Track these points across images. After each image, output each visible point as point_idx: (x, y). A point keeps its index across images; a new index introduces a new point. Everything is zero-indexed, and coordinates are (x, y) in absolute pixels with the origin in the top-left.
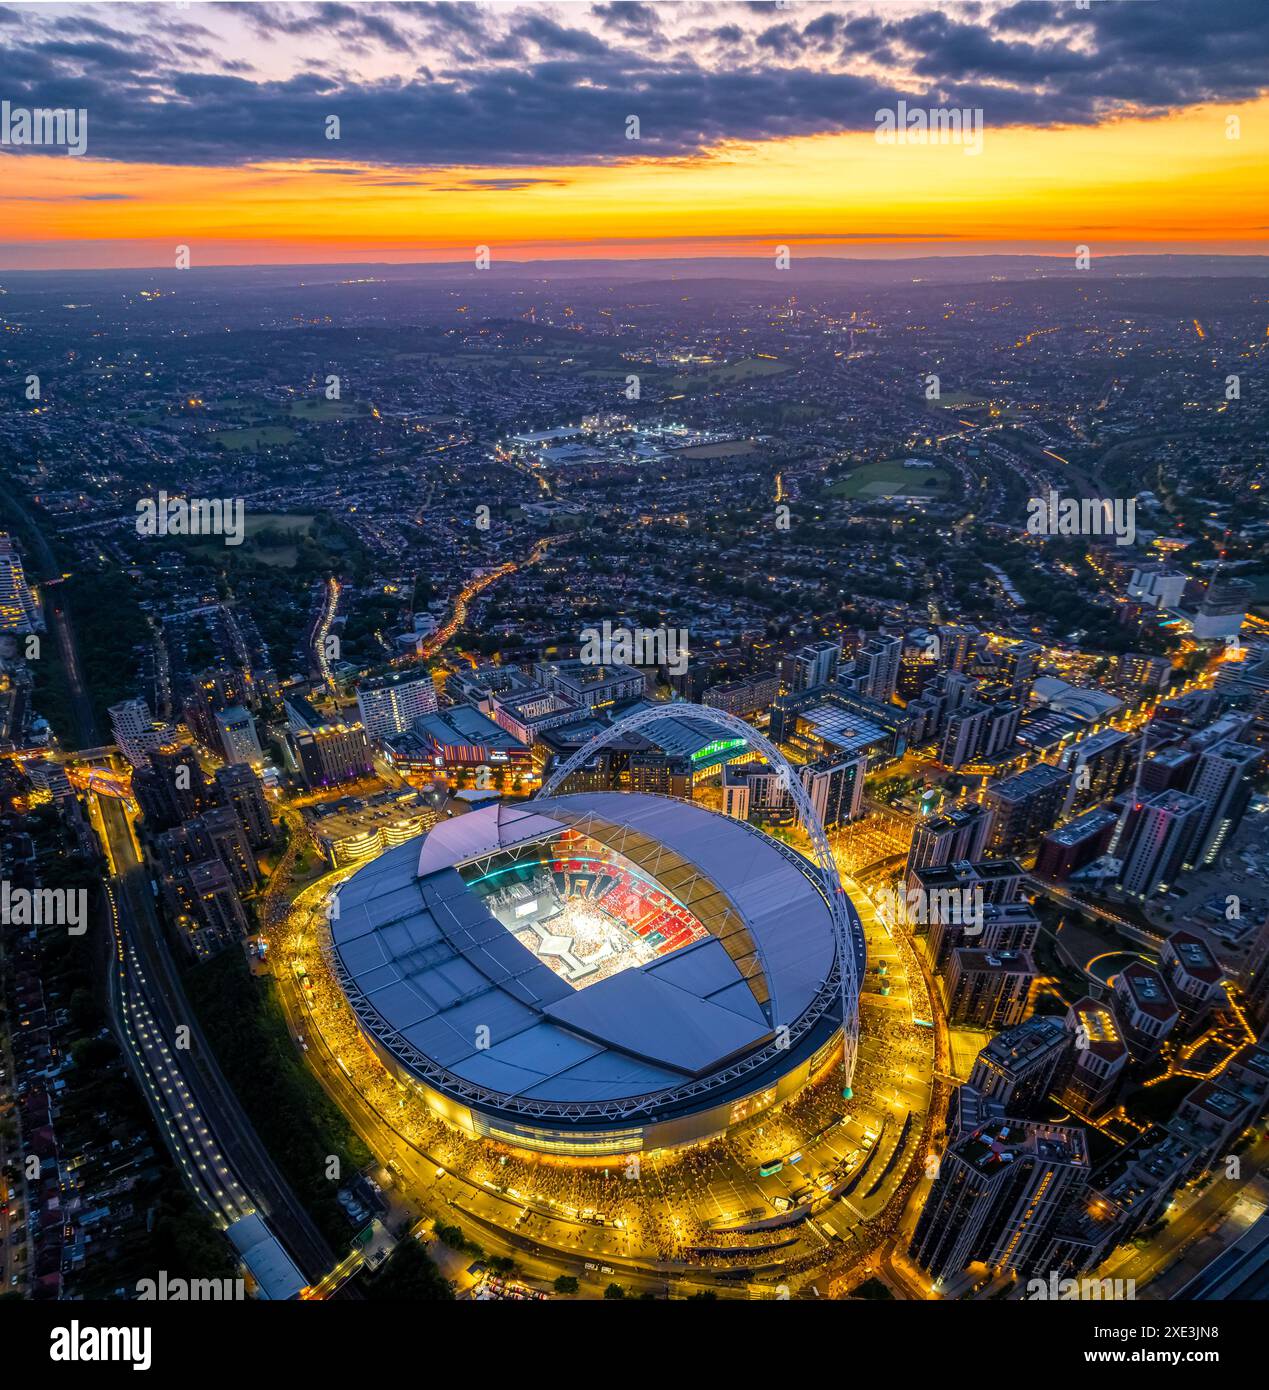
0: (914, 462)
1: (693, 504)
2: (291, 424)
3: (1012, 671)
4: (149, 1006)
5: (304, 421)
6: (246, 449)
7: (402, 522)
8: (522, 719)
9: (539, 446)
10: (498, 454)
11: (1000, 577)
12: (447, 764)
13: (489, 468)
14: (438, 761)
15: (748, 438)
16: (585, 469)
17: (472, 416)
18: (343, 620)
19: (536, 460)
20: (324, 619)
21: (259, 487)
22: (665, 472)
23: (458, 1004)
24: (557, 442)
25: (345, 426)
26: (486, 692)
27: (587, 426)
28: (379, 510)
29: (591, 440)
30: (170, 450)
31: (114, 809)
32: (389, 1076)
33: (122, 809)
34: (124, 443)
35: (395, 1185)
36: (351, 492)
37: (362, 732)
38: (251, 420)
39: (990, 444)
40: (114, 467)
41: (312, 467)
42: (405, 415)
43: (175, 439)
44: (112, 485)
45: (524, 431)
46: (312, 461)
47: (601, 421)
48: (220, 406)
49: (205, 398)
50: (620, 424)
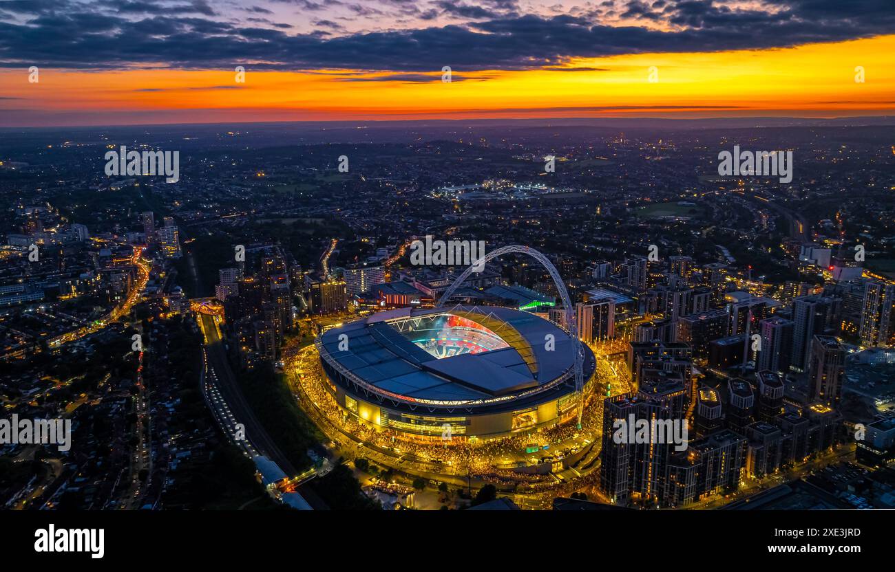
0: (685, 203)
1: (544, 215)
2: (314, 183)
3: (710, 278)
4: (218, 388)
5: (322, 181)
6: (288, 193)
7: (373, 220)
8: (430, 287)
9: (457, 192)
10: (434, 195)
11: (724, 251)
12: (387, 305)
13: (425, 200)
14: (382, 304)
15: (583, 191)
16: (484, 201)
17: (419, 180)
18: (338, 251)
19: (454, 198)
20: (328, 252)
21: (295, 207)
22: (530, 204)
23: (380, 362)
24: (467, 191)
25: (346, 183)
26: (412, 278)
27: (485, 185)
28: (361, 215)
29: (488, 191)
30: (246, 193)
31: (209, 320)
32: (340, 409)
33: (213, 321)
34: (221, 192)
35: (336, 448)
36: (345, 209)
37: (344, 286)
38: (292, 182)
39: (734, 197)
40: (215, 201)
41: (325, 199)
42: (380, 179)
43: (249, 189)
44: (215, 208)
45: (449, 186)
46: (326, 196)
47: (495, 183)
48: (273, 176)
49: (265, 173)
50: (506, 184)
